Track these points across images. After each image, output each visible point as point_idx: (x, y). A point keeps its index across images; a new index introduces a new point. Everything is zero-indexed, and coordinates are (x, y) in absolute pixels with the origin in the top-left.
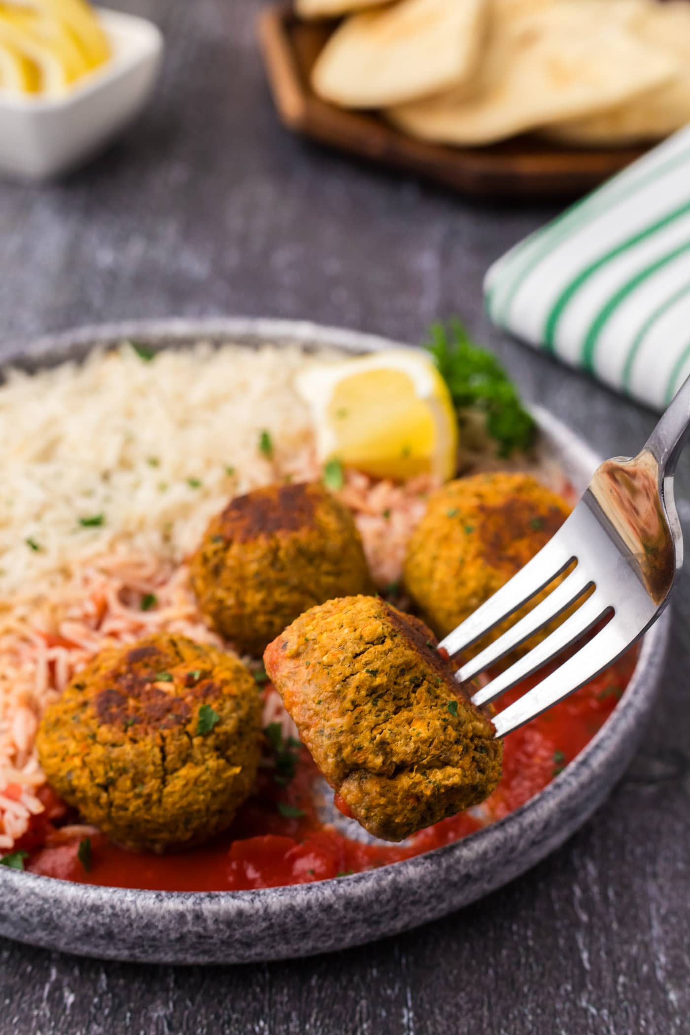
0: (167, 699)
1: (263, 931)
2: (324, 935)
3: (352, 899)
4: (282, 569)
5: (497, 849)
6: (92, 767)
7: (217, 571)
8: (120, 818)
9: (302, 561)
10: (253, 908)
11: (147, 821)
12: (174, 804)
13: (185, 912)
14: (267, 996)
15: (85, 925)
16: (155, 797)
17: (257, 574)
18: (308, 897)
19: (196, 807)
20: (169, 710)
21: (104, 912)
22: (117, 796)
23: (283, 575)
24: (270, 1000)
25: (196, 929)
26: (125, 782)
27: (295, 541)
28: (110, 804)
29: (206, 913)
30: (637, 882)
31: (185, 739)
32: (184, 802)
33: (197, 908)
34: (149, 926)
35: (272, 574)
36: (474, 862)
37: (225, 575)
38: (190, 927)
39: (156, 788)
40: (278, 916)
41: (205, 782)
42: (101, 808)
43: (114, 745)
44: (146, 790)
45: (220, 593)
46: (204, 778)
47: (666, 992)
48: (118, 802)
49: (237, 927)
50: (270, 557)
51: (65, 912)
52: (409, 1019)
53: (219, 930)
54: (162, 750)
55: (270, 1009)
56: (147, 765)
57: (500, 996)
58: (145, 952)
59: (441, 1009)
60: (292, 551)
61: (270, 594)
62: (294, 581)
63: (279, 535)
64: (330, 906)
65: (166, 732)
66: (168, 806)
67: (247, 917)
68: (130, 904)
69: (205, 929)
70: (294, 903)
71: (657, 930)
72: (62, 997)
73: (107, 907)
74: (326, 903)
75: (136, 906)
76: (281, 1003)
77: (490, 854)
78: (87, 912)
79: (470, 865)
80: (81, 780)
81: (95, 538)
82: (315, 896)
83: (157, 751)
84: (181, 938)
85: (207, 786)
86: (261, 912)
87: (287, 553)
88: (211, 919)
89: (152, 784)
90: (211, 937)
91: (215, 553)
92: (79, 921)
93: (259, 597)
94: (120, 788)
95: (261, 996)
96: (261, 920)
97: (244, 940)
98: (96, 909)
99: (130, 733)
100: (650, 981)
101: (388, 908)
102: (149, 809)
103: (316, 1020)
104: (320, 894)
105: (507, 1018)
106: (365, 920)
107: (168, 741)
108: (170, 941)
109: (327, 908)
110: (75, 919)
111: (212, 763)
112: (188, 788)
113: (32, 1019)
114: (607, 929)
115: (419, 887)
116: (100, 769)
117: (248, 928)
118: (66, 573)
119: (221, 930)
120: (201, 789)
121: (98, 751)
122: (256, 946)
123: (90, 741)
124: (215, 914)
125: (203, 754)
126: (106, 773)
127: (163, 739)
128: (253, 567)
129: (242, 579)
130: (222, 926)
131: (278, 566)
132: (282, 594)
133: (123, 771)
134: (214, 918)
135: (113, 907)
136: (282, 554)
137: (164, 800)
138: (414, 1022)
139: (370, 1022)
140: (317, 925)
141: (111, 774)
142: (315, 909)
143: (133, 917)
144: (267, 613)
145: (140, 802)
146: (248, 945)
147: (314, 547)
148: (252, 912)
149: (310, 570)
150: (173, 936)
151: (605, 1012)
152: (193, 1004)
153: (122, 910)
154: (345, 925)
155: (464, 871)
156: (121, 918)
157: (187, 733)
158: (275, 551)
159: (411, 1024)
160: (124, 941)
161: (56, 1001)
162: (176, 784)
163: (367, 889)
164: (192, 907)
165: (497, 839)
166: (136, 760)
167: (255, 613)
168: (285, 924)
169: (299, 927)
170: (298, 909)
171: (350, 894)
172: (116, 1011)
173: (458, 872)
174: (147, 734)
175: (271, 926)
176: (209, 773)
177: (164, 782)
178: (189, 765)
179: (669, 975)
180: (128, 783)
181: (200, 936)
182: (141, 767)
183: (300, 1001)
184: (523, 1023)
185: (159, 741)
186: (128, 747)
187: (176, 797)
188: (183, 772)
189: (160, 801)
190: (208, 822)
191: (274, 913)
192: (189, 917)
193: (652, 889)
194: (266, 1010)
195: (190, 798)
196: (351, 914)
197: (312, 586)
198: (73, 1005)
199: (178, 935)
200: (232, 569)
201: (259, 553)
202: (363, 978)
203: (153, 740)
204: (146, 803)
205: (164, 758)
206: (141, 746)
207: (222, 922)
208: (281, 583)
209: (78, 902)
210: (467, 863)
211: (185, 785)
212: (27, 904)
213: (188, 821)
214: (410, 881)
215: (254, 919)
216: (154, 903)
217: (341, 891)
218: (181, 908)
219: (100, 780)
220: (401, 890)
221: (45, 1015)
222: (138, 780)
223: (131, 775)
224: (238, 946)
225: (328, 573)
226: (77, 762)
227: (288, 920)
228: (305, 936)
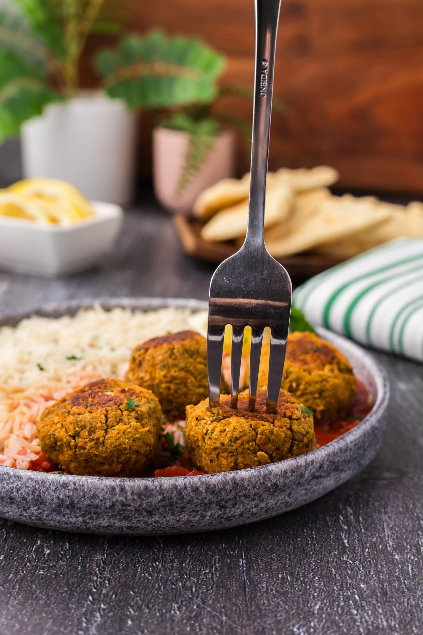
0: (110, 397)
1: (159, 502)
2: (193, 511)
3: (210, 485)
4: (175, 359)
5: (293, 472)
6: (67, 427)
7: (140, 364)
8: (81, 455)
9: (187, 356)
10: (153, 485)
11: (96, 455)
12: (112, 444)
13: (115, 486)
14: (161, 553)
15: (58, 498)
16: (101, 440)
17: (162, 361)
18: (184, 481)
19: (124, 446)
20: (110, 400)
21: (70, 488)
22: (80, 441)
23: (176, 362)
24: (162, 555)
25: (121, 498)
26: (85, 433)
27: (183, 345)
28: (76, 446)
29: (127, 488)
30: (375, 515)
31: (119, 411)
32: (117, 443)
33: (122, 484)
34: (94, 496)
35: (170, 361)
36: (280, 476)
37: (145, 365)
38: (118, 497)
39: (101, 435)
40: (168, 492)
41: (129, 433)
42: (71, 449)
43: (79, 414)
44: (96, 436)
45: (142, 375)
46: (129, 430)
47: (393, 556)
48: (80, 444)
49: (144, 498)
50: (169, 353)
51: (47, 489)
52: (243, 563)
53: (134, 500)
54: (106, 416)
55: (162, 558)
56: (97, 423)
57: (296, 555)
58: (91, 518)
59: (262, 560)
60: (181, 350)
61: (169, 371)
62: (182, 365)
63: (174, 343)
64: (197, 488)
65: (108, 408)
66: (108, 446)
67: (150, 490)
68: (84, 481)
69: (126, 498)
70: (177, 484)
71: (387, 532)
72: (43, 551)
73: (71, 483)
74: (195, 486)
75: (87, 483)
76: (169, 556)
77: (289, 474)
78: (60, 488)
79: (278, 477)
80: (61, 434)
81: (74, 365)
82: (188, 481)
83: (103, 416)
84: (112, 506)
85: (130, 435)
86: (158, 488)
87: (178, 351)
88: (130, 491)
89: (99, 433)
90: (130, 506)
91: (140, 356)
92: (55, 495)
93: (163, 373)
94: (81, 437)
95: (158, 553)
96: (158, 493)
97: (149, 509)
98: (65, 485)
99: (89, 409)
100: (384, 551)
101: (230, 496)
102: (98, 448)
103: (189, 563)
104: (191, 480)
105: (300, 564)
106: (218, 503)
107: (109, 412)
108: (106, 508)
109: (196, 490)
110: (53, 494)
111: (134, 423)
112: (119, 435)
113: (25, 558)
114: (359, 532)
115: (248, 485)
116: (72, 427)
117: (150, 500)
118: (59, 380)
119: (136, 500)
120: (127, 436)
121: (71, 418)
122: (155, 514)
123: (66, 414)
124: (132, 488)
125: (129, 419)
126: (74, 429)
127: (107, 411)
128: (160, 358)
129: (153, 366)
130: (136, 497)
131: (173, 357)
132: (175, 372)
133: (83, 427)
134: (131, 491)
135: (74, 484)
136: (175, 351)
137: (106, 442)
138: (246, 564)
139: (220, 564)
140: (190, 502)
141: (77, 429)
142: (189, 489)
143: (86, 490)
144: (166, 382)
145: (92, 443)
146: (150, 513)
147: (192, 349)
148: (153, 487)
149: (191, 360)
150: (108, 504)
151: (357, 562)
152: (118, 555)
153: (80, 485)
154: (206, 504)
155: (274, 481)
156: (79, 491)
157: (120, 410)
158: (172, 350)
159: (244, 565)
160: (80, 508)
161: (39, 552)
162: (113, 433)
163: (219, 480)
164: (119, 483)
165: (292, 465)
166: (91, 420)
167: (161, 382)
168: (171, 498)
169: (179, 502)
170: (179, 488)
171: (209, 482)
172: (73, 557)
173: (270, 480)
174: (98, 409)
175: (163, 499)
176: (131, 428)
177: (106, 432)
178: (120, 424)
179: (394, 549)
180: (87, 433)
181: (123, 505)
182: (94, 424)
183: (180, 555)
184: (309, 566)
185: (105, 412)
186: (87, 414)
187: (113, 440)
188: (117, 427)
189: (103, 443)
190: (130, 457)
191: (165, 490)
192: (117, 490)
193: (385, 517)
194: (160, 558)
195: (120, 441)
196: (209, 497)
197: (191, 368)
198: (48, 554)
199: (111, 503)
200: (148, 361)
201: (163, 351)
202: (217, 548)
203: (101, 411)
204: (96, 444)
205: (107, 421)
206: (94, 414)
207: (136, 494)
208: (175, 366)
209: (55, 481)
210: (276, 475)
211: (118, 433)
212: (26, 487)
213: (119, 457)
214: (243, 479)
215: (154, 493)
216: (98, 481)
217: (204, 479)
218: (113, 483)
219: (71, 433)
220: (238, 484)
221: (33, 557)
222: (92, 431)
223: (88, 428)
224: (145, 514)
225: (200, 363)
226: (59, 425)
227: (173, 495)
228: (183, 509)
